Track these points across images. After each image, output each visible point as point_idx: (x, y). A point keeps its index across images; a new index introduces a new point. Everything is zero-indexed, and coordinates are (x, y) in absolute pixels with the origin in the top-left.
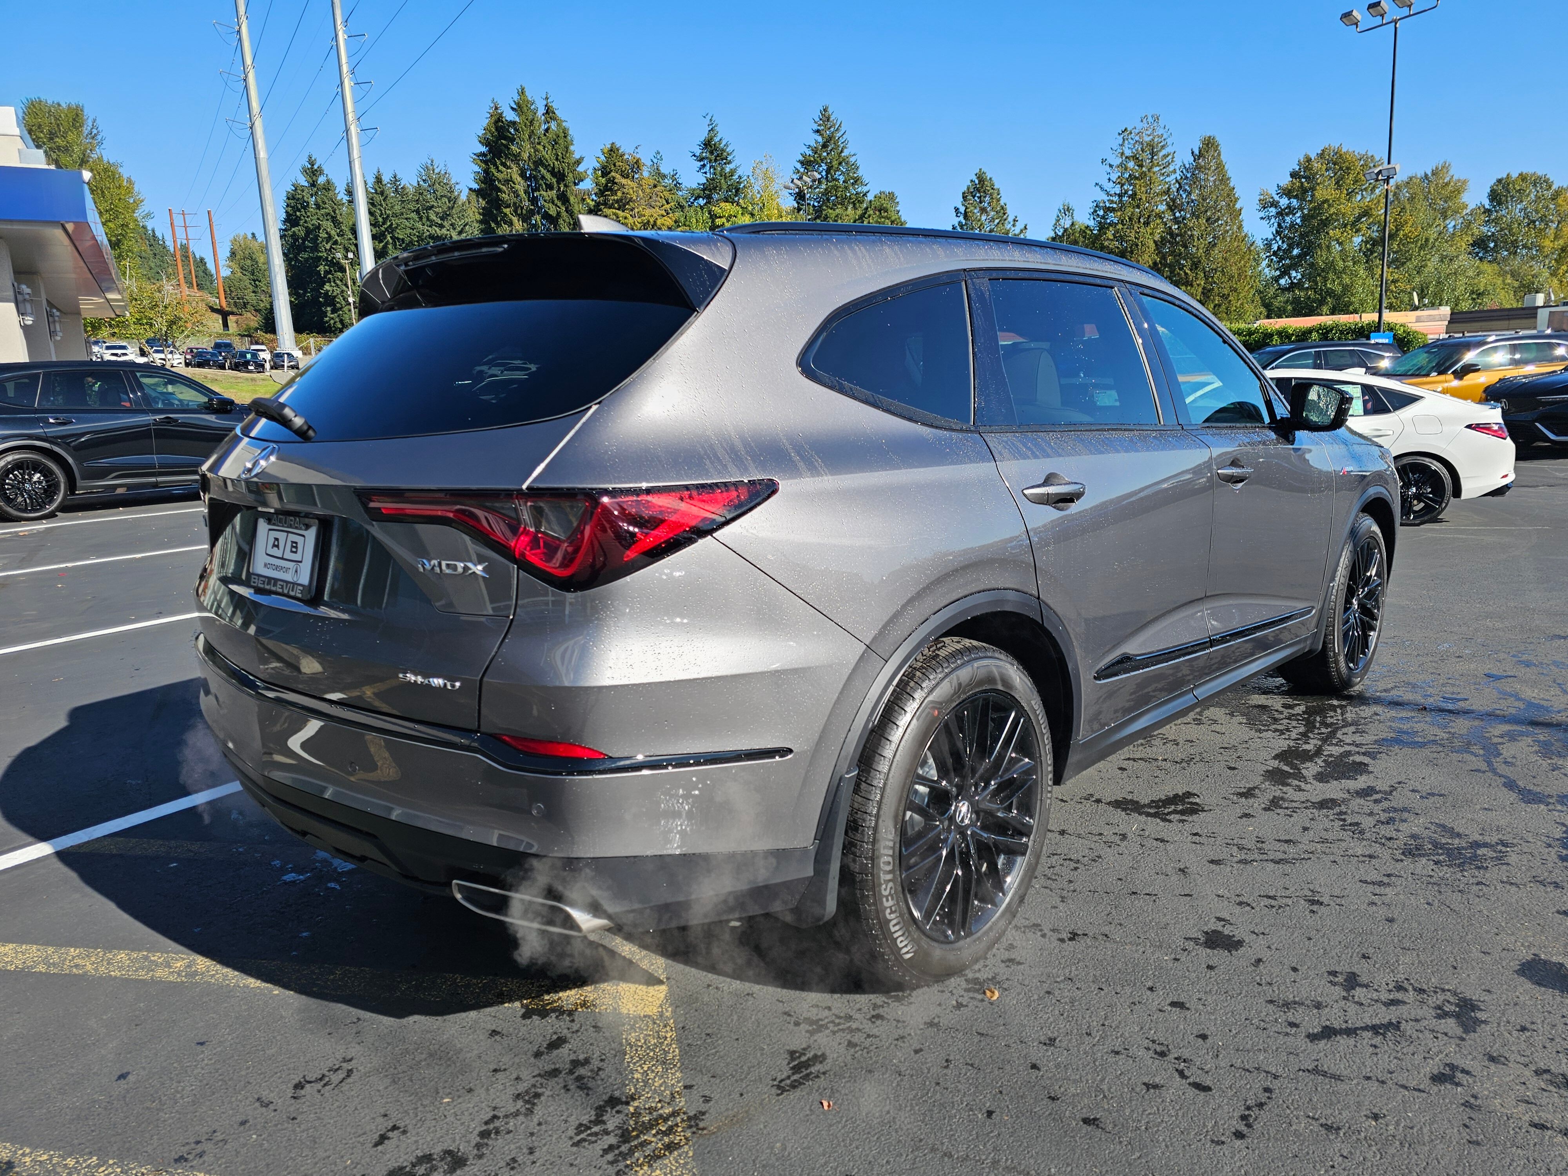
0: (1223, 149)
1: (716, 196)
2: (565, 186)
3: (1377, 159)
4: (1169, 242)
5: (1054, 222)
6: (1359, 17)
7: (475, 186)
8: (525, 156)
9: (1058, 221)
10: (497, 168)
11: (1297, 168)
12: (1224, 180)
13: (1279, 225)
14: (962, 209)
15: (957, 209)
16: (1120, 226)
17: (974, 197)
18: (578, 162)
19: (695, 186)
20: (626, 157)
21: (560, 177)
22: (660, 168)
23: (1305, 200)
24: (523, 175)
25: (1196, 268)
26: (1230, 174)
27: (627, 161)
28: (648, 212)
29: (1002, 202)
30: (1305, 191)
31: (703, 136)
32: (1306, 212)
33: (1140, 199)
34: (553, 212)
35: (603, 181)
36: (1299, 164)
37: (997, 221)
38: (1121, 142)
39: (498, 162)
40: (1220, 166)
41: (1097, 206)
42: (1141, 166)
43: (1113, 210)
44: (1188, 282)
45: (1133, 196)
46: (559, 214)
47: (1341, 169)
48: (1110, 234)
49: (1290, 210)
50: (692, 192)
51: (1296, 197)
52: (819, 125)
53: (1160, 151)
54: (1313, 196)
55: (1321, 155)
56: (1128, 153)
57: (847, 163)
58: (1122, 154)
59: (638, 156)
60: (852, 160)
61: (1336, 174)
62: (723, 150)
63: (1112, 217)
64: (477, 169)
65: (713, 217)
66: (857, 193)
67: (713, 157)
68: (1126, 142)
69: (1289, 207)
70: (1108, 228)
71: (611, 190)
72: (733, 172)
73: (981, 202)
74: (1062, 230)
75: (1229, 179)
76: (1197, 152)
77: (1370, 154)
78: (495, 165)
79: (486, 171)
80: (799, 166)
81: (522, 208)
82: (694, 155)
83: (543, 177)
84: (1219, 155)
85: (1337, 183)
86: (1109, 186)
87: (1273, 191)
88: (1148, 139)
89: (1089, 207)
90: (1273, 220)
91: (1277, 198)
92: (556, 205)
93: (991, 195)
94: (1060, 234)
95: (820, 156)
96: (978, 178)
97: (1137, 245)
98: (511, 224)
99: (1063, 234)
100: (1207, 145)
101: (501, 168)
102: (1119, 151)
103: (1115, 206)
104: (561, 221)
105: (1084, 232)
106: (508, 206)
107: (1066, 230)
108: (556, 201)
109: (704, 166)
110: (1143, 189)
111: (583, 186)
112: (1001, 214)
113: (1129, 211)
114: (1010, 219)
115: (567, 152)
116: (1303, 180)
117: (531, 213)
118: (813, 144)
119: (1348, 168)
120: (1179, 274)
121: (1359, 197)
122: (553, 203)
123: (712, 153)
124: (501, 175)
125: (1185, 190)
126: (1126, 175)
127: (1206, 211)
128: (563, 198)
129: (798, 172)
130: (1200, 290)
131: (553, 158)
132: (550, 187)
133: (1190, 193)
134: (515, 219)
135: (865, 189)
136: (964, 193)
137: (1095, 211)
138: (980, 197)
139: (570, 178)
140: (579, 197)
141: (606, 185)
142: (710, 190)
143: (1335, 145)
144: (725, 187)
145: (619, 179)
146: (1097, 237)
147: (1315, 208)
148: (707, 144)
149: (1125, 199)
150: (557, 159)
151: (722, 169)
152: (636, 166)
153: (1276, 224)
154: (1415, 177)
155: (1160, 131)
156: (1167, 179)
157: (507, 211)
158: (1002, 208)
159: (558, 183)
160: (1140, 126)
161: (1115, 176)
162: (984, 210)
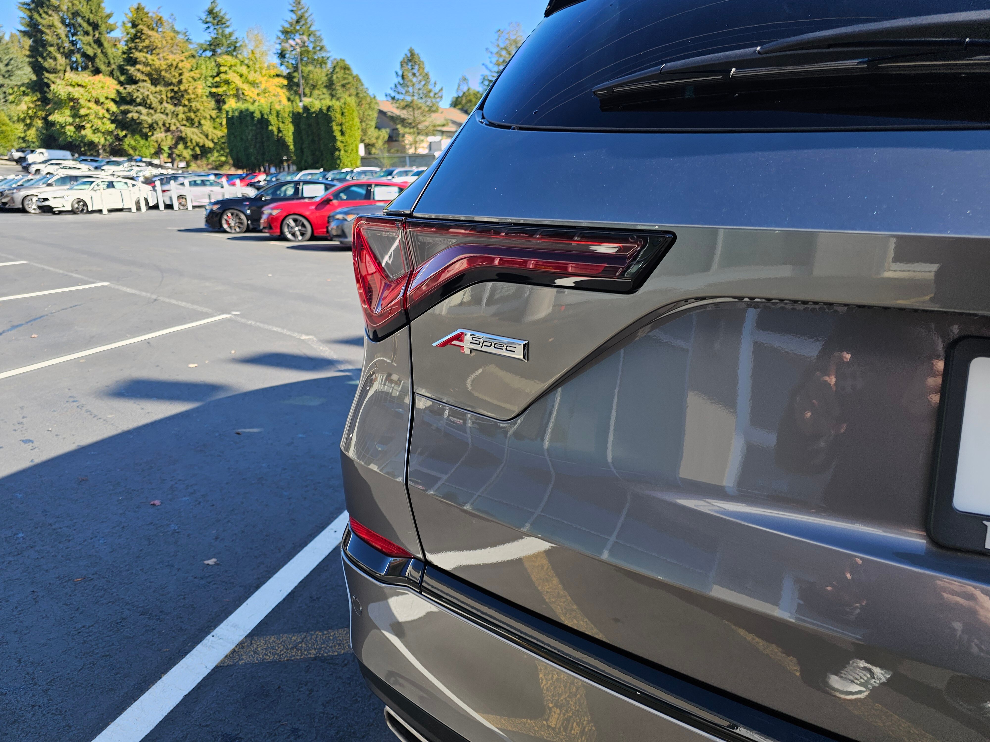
1: (219, 51)
2: (100, 33)
5: (457, 87)
7: (23, 28)
8: (64, 8)
9: (459, 86)
10: (40, 15)
14: (400, 73)
15: (397, 73)
17: (408, 65)
18: (109, 16)
19: (202, 41)
20: (150, 15)
21: (95, 26)
22: (174, 27)
24: (63, 22)
27: (152, 18)
28: (171, 57)
29: (426, 71)
31: (207, 6)
34: (90, 52)
35: (133, 31)
37: (423, 83)
38: (497, 38)
39: (41, 11)
41: (484, 79)
42: (510, 54)
46: (95, 54)
50: (201, 46)
52: (293, 7)
56: (502, 45)
57: (315, 35)
58: (498, 46)
59: (160, 15)
60: (318, 34)
62: (222, 18)
64: (22, 14)
65: (219, 65)
66: (323, 57)
67: (215, 22)
68: (500, 38)
71: (139, 38)
72: (231, 34)
73: (412, 69)
74: (462, 93)
78: (38, 12)
79: (31, 18)
80: (280, 34)
81: (64, 48)
82: (200, 19)
83: (80, 26)
86: (490, 66)
88: (514, 38)
89: (479, 79)
92: (93, 48)
93: (419, 65)
94: (460, 95)
95: (295, 28)
96: (410, 53)
98: (55, 59)
99: (463, 95)
101: (44, 15)
102: (496, 43)
104: (97, 60)
105: (477, 95)
106: (52, 45)
107: (464, 93)
108: (93, 44)
109: (208, 27)
111: (113, 35)
112: (426, 78)
114: (432, 82)
115: (99, 8)
117: (72, 52)
118: (290, 20)
122: (90, 45)
123: (214, 18)
124: (44, 21)
128: (99, 43)
129: (279, 38)
131: (89, 11)
132: (87, 33)
134: (59, 56)
135: (328, 55)
136: (401, 62)
137: (482, 82)
138: (411, 66)
139: (103, 28)
140: (112, 43)
141: (136, 35)
142: (215, 46)
144: (225, 44)
145: (146, 30)
148: (210, 12)
150: (91, 13)
151: (223, 31)
152: (159, 22)
157: (51, 49)
158: (426, 74)
159: (94, 31)
160: (508, 29)
161: (494, 60)
162: (414, 75)
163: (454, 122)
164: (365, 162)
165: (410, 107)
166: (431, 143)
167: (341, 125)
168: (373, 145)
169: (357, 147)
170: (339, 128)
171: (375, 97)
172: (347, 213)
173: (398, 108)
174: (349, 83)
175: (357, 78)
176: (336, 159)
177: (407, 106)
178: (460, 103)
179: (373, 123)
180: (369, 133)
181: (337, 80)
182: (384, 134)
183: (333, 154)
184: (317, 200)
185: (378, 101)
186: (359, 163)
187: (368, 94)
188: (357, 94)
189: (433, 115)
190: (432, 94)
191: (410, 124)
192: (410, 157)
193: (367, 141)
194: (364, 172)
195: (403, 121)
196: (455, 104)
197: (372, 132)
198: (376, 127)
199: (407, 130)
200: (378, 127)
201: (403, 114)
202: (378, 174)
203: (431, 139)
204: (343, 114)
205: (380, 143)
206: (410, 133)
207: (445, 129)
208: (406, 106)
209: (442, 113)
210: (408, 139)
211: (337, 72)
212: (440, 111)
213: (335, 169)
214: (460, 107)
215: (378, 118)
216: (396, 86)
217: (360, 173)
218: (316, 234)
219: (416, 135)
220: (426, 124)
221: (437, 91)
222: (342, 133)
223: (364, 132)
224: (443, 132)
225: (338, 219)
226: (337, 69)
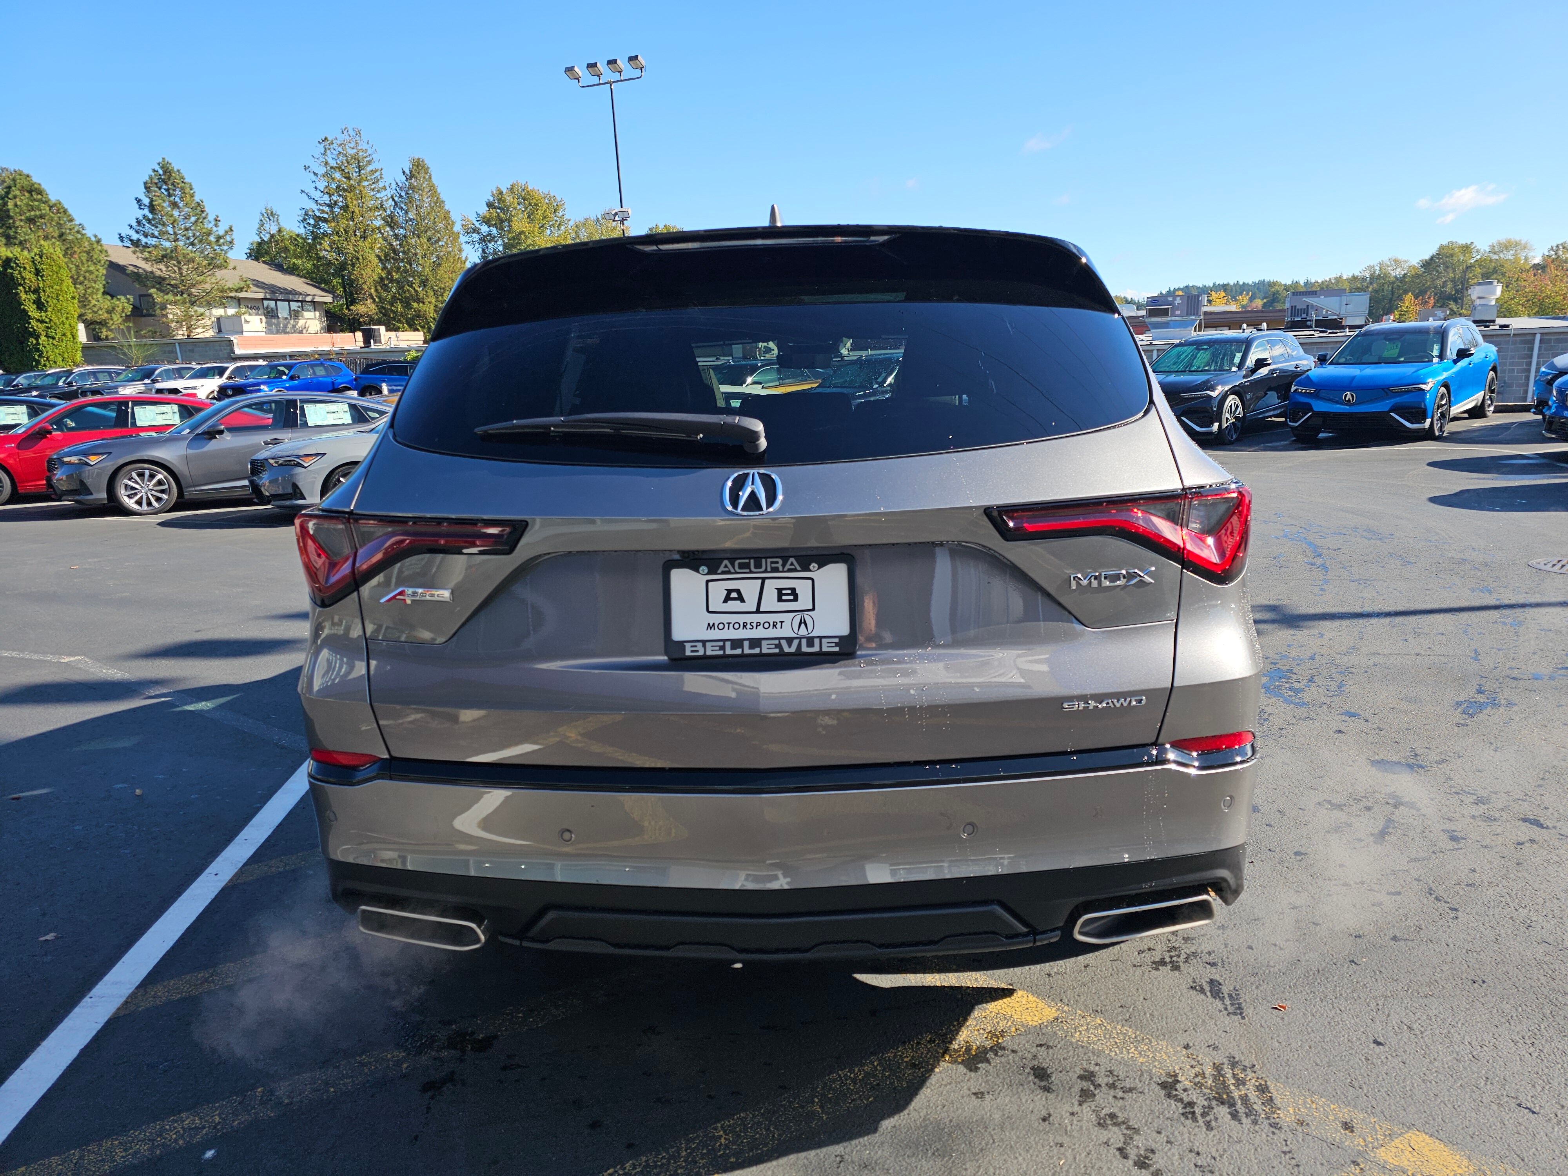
0: (432, 171)
3: (559, 199)
4: (393, 258)
5: (257, 226)
6: (580, 74)
9: (262, 225)
11: (491, 199)
12: (438, 203)
13: (483, 251)
14: (146, 201)
15: (139, 201)
16: (336, 238)
17: (160, 188)
23: (503, 229)
25: (425, 286)
26: (443, 197)
29: (197, 198)
30: (502, 221)
32: (506, 240)
33: (353, 212)
36: (493, 195)
37: (193, 219)
38: (323, 151)
40: (432, 189)
41: (306, 214)
42: (349, 178)
43: (325, 220)
44: (419, 299)
45: (345, 208)
47: (530, 204)
48: (326, 244)
49: (493, 239)
51: (495, 225)
53: (366, 165)
54: (510, 226)
55: (511, 190)
56: (333, 163)
58: (326, 163)
61: (526, 209)
63: (324, 227)
68: (328, 151)
69: (489, 235)
70: (323, 238)
73: (169, 195)
74: (268, 236)
75: (443, 202)
76: (408, 172)
77: (552, 195)
84: (430, 177)
85: (529, 217)
86: (317, 195)
87: (473, 218)
88: (352, 152)
89: (299, 215)
90: (477, 246)
91: (477, 225)
93: (182, 189)
94: (266, 239)
96: (162, 168)
97: (358, 259)
99: (270, 239)
100: (418, 166)
102: (321, 159)
103: (326, 216)
105: (295, 240)
107: (272, 236)
110: (355, 202)
112: (198, 211)
113: (343, 223)
114: (211, 218)
116: (499, 211)
119: (536, 205)
120: (408, 290)
121: (548, 232)
125: (401, 208)
126: (334, 186)
127: (426, 232)
130: (432, 307)
133: (406, 212)
136: (145, 183)
137: (305, 219)
138: (167, 190)
143: (522, 182)
146: (312, 247)
147: (513, 238)
149: (337, 210)
153: (480, 250)
154: (589, 219)
155: (363, 146)
156: (378, 195)
158: (199, 204)
160: (341, 138)
161: (322, 186)
162: (175, 205)
163: (258, 284)
164: (90, 353)
165: (172, 258)
166: (218, 319)
167: (36, 291)
168: (103, 323)
169: (73, 328)
170: (33, 297)
171: (98, 242)
172: (87, 453)
173: (146, 259)
174: (41, 217)
175: (59, 209)
176: (30, 351)
177: (164, 258)
178: (267, 253)
179: (100, 286)
180: (94, 302)
181: (17, 210)
182: (124, 304)
183: (22, 342)
184: (20, 431)
185: (105, 248)
186: (79, 356)
187: (83, 235)
188: (61, 235)
189: (219, 273)
190: (212, 238)
191: (175, 286)
192: (181, 343)
193: (89, 316)
194: (94, 373)
195: (160, 282)
196: (258, 253)
197: (100, 302)
198: (104, 293)
199: (170, 297)
200: (109, 292)
201: (160, 270)
202: (122, 377)
203: (218, 312)
204: (38, 273)
205: (117, 318)
206: (175, 303)
207: (242, 295)
208: (164, 256)
209: (234, 268)
210: (174, 312)
211: (15, 197)
212: (231, 266)
213: (31, 370)
214: (266, 258)
215: (107, 276)
216: (139, 222)
217: (82, 375)
218: (21, 490)
219: (188, 305)
220: (208, 286)
221: (221, 232)
222: (40, 306)
223: (84, 302)
224: (239, 301)
225: (69, 463)
226: (15, 191)
